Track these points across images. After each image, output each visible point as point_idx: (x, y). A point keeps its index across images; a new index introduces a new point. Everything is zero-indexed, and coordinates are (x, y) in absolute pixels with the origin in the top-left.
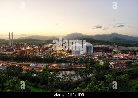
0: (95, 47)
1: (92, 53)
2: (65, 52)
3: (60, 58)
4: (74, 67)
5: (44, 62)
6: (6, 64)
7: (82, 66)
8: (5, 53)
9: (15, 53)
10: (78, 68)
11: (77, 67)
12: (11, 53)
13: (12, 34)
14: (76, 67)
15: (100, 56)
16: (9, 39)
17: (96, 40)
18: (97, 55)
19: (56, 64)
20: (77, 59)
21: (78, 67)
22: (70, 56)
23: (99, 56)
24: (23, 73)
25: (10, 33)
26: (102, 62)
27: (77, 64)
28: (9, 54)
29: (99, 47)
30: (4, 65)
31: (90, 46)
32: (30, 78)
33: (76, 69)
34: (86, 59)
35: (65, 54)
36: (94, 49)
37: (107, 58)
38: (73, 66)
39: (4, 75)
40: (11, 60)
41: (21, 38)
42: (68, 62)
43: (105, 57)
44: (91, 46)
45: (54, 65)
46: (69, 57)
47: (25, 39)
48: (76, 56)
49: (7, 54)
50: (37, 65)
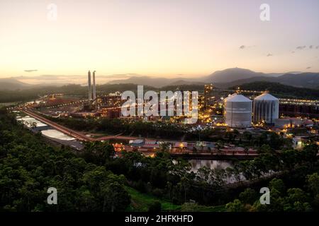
0: (283, 105)
1: (276, 120)
2: (206, 116)
3: (194, 130)
4: (229, 152)
5: (158, 137)
6: (82, 137)
7: (250, 150)
8: (80, 113)
9: (99, 115)
10: (238, 154)
11: (236, 152)
12: (92, 114)
13: (94, 73)
14: (234, 152)
15: (296, 127)
16: (87, 85)
17: (287, 86)
18: (289, 125)
19: (186, 143)
20: (236, 132)
21: (240, 152)
22: (218, 125)
23: (293, 126)
24: (115, 157)
25: (89, 73)
26: (300, 143)
27: (237, 145)
28: (89, 117)
29: (294, 103)
30: (78, 140)
31: (269, 101)
32: (130, 169)
33: (234, 156)
34: (260, 134)
35: (208, 121)
36: (280, 109)
37: (313, 132)
38: (227, 149)
39: (80, 160)
40: (92, 128)
41: (112, 84)
42: (215, 140)
43: (309, 129)
44: (273, 103)
45: (182, 145)
46: (218, 128)
47: (120, 84)
48: (234, 125)
49: (83, 117)
50: (143, 143)
